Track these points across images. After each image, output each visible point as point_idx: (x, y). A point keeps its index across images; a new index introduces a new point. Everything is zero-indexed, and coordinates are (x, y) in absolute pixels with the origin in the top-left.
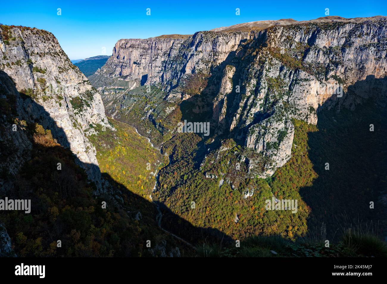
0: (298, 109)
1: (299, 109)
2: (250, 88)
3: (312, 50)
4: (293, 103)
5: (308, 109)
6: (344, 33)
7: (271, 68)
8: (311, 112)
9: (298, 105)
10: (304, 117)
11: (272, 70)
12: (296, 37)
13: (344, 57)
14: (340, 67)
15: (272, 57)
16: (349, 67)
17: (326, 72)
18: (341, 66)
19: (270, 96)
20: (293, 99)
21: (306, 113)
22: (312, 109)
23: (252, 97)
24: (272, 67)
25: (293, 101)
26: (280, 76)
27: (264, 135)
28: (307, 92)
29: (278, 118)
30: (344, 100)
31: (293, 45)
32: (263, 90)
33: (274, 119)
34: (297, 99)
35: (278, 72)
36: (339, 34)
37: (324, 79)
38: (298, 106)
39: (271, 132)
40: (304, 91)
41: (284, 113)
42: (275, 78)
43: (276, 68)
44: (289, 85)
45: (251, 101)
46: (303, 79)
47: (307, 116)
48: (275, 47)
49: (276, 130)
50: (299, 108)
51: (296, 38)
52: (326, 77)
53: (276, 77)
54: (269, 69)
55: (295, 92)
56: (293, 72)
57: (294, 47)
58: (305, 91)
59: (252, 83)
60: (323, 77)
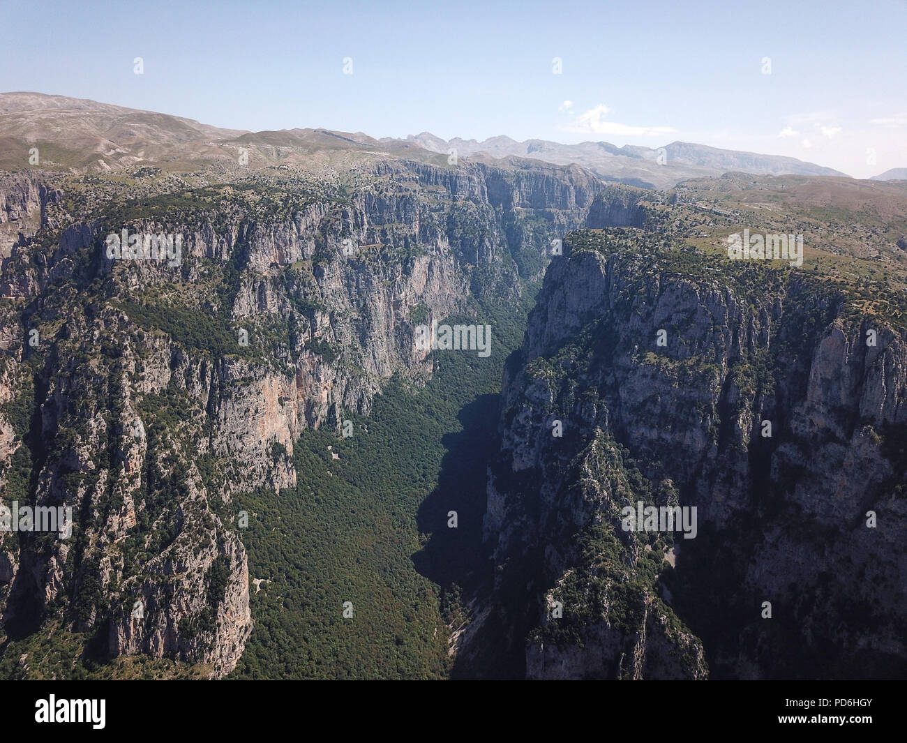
0: (242, 464)
1: (246, 462)
2: (89, 446)
3: (245, 283)
4: (227, 451)
5: (268, 454)
6: (310, 227)
7: (144, 365)
8: (276, 461)
9: (241, 452)
10: (263, 479)
11: (147, 370)
12: (194, 244)
13: (322, 287)
14: (318, 315)
15: (140, 329)
16: (338, 309)
17: (291, 338)
18: (320, 313)
19: (160, 458)
20: (225, 439)
21: (265, 465)
22: (277, 450)
23: (104, 474)
24: (145, 362)
25: (225, 445)
26: (173, 380)
27: (167, 602)
28: (256, 412)
29: (196, 539)
30: (345, 396)
31: (193, 271)
32: (134, 451)
33: (186, 547)
34: (235, 435)
35: (168, 369)
36: (299, 230)
37: (290, 358)
38: (242, 455)
39: (186, 587)
40: (248, 410)
41: (210, 519)
42: (162, 390)
43: (158, 361)
44: (205, 403)
45: (101, 489)
46: (238, 381)
47: (269, 472)
48: (142, 286)
49: (199, 575)
50: (245, 458)
51: (198, 248)
52: (292, 349)
53: (165, 388)
54: (137, 371)
55: (225, 419)
56: (210, 365)
57: (196, 276)
58: (251, 409)
59: (95, 431)
60: (285, 354)
